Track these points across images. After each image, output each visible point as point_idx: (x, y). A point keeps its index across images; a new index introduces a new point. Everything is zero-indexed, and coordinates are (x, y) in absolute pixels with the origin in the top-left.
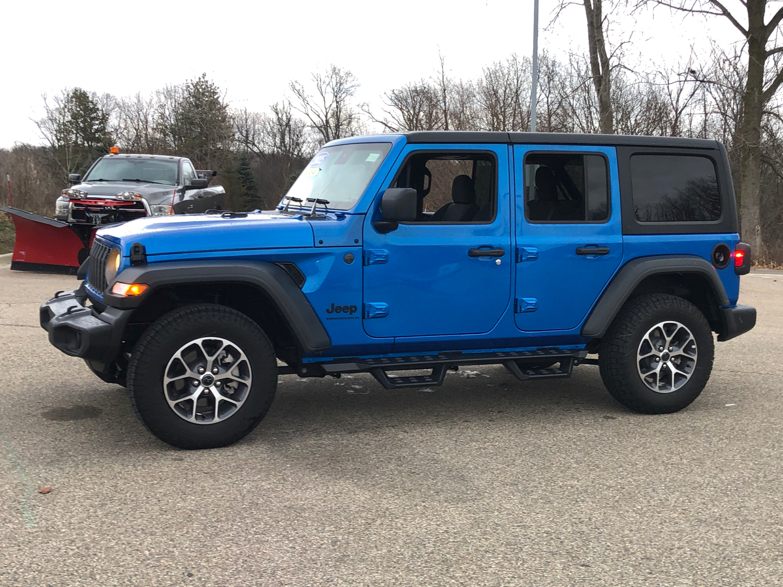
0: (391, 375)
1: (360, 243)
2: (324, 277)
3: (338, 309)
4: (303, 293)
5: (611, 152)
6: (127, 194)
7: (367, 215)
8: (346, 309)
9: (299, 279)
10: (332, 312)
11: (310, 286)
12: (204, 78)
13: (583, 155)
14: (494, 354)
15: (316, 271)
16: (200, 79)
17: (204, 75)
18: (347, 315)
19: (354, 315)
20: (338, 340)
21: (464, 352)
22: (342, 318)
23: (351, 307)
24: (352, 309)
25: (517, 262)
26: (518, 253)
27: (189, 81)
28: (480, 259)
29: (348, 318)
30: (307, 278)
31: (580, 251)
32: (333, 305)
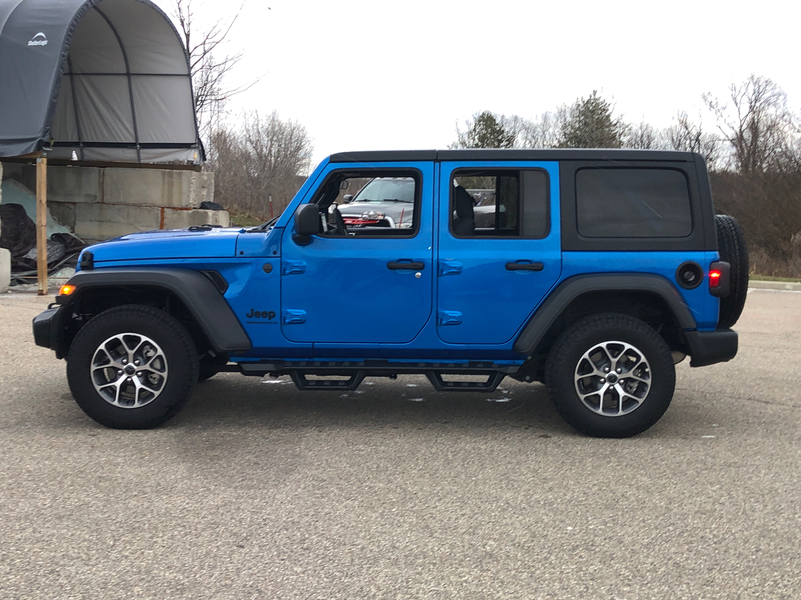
0: (309, 377)
1: (278, 254)
2: (244, 285)
3: (258, 314)
4: (224, 298)
5: (553, 168)
6: (372, 213)
7: (286, 229)
8: (265, 314)
9: (222, 286)
10: (250, 317)
11: (231, 292)
12: (595, 95)
13: (520, 170)
14: (416, 364)
15: (235, 279)
16: (591, 96)
17: (595, 92)
18: (266, 320)
19: (273, 320)
20: (259, 342)
21: (390, 360)
22: (261, 323)
23: (270, 313)
24: (271, 315)
25: (438, 276)
26: (439, 268)
27: (580, 99)
28: (400, 272)
29: (267, 323)
30: (230, 285)
31: (511, 266)
32: (252, 310)
